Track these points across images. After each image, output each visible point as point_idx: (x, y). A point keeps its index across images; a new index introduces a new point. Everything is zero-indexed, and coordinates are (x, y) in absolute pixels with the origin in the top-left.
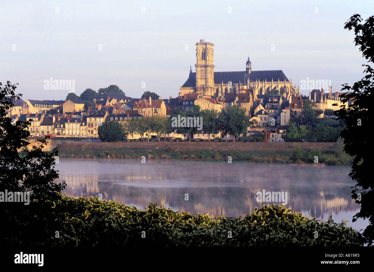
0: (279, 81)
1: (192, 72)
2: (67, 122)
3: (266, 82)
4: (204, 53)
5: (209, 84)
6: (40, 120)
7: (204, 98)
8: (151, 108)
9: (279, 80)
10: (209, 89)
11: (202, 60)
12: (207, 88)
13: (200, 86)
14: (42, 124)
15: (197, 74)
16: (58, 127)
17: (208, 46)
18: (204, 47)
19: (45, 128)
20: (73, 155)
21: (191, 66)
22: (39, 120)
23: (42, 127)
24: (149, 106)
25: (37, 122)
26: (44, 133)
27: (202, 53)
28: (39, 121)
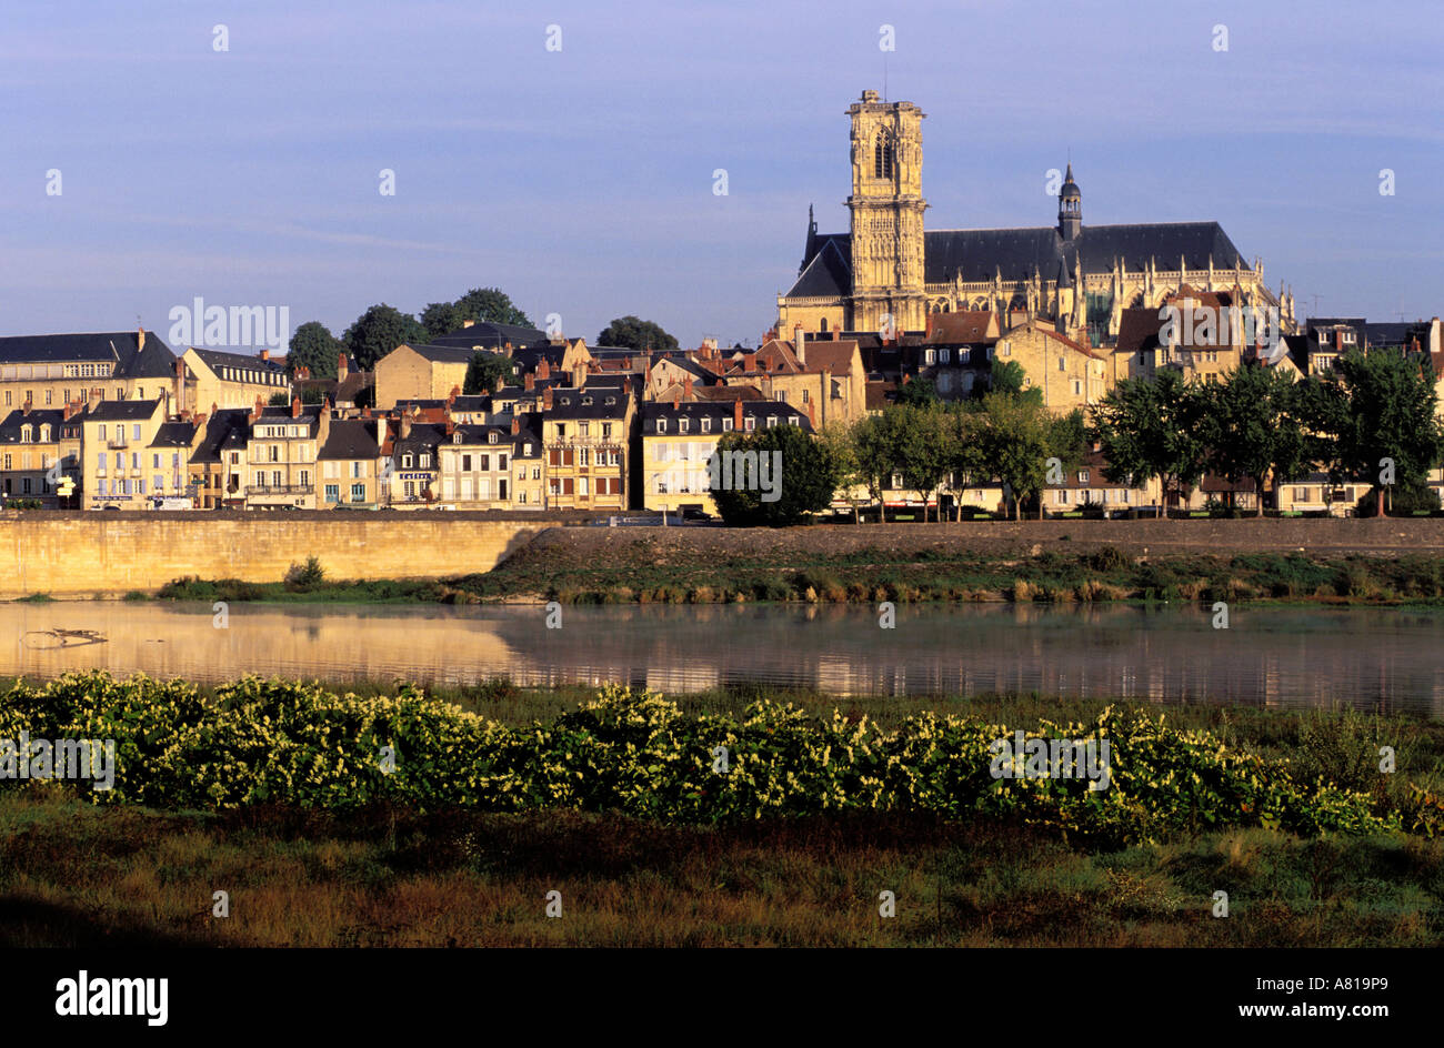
0: (1214, 268)
1: (818, 234)
2: (450, 441)
3: (1155, 274)
4: (888, 149)
5: (910, 282)
6: (320, 435)
7: (1043, 331)
8: (819, 376)
9: (1211, 265)
10: (913, 305)
11: (878, 181)
12: (905, 298)
13: (872, 292)
14: (327, 454)
15: (857, 239)
16: (404, 465)
17: (904, 117)
18: (887, 124)
19: (345, 471)
20: (626, 591)
21: (811, 210)
22: (313, 434)
23: (327, 465)
24: (801, 369)
25: (306, 445)
26: (336, 492)
27: (878, 149)
28: (315, 441)
